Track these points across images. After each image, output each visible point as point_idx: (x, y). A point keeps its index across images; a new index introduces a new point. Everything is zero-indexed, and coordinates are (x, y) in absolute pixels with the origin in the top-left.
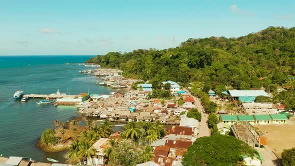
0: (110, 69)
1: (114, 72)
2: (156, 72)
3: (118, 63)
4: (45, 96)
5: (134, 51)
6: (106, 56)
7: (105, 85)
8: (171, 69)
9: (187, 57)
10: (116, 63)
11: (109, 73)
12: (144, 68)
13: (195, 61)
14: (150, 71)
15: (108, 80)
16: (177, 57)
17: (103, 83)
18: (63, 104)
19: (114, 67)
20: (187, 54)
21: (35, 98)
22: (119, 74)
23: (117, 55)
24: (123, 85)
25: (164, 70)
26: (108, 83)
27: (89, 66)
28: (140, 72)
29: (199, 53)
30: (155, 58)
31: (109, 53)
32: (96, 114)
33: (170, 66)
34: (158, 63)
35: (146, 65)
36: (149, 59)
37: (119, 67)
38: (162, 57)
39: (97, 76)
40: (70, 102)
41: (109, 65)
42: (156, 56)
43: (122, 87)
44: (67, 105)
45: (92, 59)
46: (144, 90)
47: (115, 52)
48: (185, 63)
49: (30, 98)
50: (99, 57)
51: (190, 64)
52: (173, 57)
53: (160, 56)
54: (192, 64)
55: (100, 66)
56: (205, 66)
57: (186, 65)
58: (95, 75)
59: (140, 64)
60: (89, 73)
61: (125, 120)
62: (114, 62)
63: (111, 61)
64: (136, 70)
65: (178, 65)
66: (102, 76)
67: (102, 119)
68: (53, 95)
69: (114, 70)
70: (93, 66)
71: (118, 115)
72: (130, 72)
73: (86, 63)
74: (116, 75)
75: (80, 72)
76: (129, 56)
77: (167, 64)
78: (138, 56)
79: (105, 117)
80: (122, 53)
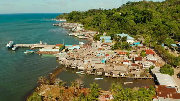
0: (73, 23)
1: (77, 25)
2: (110, 26)
3: (79, 19)
4: (31, 45)
5: (89, 10)
6: (70, 14)
7: (73, 35)
8: (122, 24)
9: (133, 15)
10: (77, 19)
11: (73, 26)
12: (100, 23)
13: (140, 18)
14: (105, 26)
15: (74, 31)
16: (126, 14)
17: (72, 34)
18: (45, 53)
19: (76, 21)
20: (133, 12)
21: (23, 47)
22: (81, 27)
23: (78, 13)
24: (86, 36)
25: (116, 24)
26: (76, 34)
27: (58, 20)
28: (97, 25)
29: (143, 12)
30: (108, 15)
31: (72, 12)
32: (74, 66)
33: (121, 22)
34: (112, 20)
35: (102, 21)
36: (104, 17)
37: (79, 21)
38: (114, 15)
39: (65, 28)
40: (50, 52)
41: (72, 20)
42: (109, 14)
43: (86, 37)
44: (48, 54)
45: (60, 16)
46: (106, 41)
47: (76, 11)
48: (132, 19)
49: (19, 47)
50: (64, 14)
51: (136, 20)
52: (123, 15)
53: (112, 14)
54: (138, 20)
55: (66, 20)
56: (147, 22)
57: (132, 21)
58: (64, 28)
59: (97, 20)
60: (60, 26)
61: (102, 73)
62: (76, 18)
63: (73, 17)
64: (94, 24)
65: (127, 21)
66: (69, 28)
67: (80, 70)
68: (36, 45)
69: (76, 24)
70: (61, 20)
71: (94, 67)
72: (89, 26)
73: (56, 18)
74: (79, 28)
75: (53, 25)
76: (86, 14)
77: (118, 20)
78: (92, 14)
79: (83, 69)
80: (81, 12)
